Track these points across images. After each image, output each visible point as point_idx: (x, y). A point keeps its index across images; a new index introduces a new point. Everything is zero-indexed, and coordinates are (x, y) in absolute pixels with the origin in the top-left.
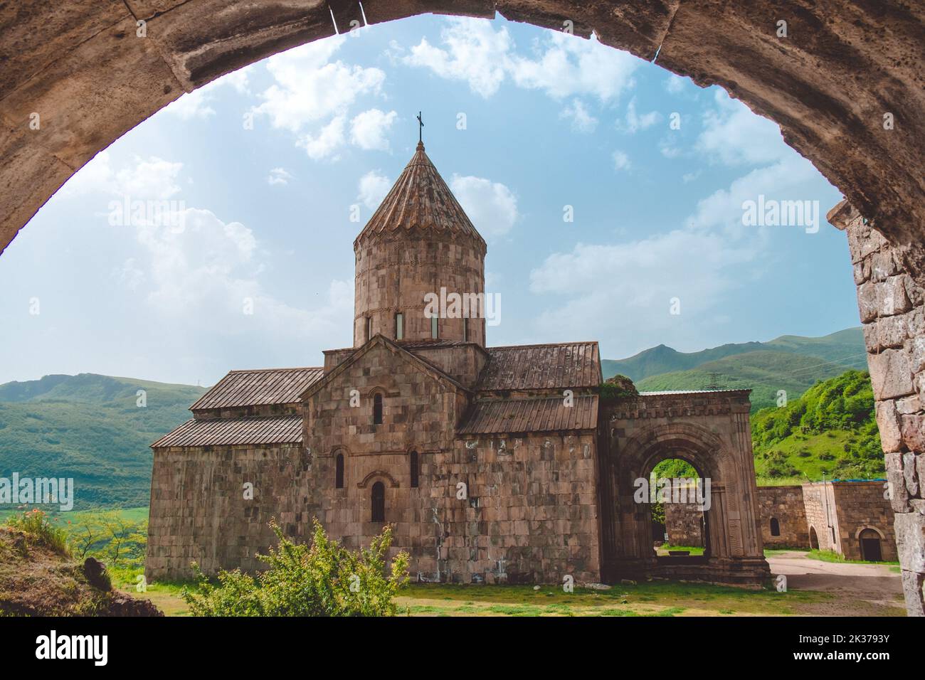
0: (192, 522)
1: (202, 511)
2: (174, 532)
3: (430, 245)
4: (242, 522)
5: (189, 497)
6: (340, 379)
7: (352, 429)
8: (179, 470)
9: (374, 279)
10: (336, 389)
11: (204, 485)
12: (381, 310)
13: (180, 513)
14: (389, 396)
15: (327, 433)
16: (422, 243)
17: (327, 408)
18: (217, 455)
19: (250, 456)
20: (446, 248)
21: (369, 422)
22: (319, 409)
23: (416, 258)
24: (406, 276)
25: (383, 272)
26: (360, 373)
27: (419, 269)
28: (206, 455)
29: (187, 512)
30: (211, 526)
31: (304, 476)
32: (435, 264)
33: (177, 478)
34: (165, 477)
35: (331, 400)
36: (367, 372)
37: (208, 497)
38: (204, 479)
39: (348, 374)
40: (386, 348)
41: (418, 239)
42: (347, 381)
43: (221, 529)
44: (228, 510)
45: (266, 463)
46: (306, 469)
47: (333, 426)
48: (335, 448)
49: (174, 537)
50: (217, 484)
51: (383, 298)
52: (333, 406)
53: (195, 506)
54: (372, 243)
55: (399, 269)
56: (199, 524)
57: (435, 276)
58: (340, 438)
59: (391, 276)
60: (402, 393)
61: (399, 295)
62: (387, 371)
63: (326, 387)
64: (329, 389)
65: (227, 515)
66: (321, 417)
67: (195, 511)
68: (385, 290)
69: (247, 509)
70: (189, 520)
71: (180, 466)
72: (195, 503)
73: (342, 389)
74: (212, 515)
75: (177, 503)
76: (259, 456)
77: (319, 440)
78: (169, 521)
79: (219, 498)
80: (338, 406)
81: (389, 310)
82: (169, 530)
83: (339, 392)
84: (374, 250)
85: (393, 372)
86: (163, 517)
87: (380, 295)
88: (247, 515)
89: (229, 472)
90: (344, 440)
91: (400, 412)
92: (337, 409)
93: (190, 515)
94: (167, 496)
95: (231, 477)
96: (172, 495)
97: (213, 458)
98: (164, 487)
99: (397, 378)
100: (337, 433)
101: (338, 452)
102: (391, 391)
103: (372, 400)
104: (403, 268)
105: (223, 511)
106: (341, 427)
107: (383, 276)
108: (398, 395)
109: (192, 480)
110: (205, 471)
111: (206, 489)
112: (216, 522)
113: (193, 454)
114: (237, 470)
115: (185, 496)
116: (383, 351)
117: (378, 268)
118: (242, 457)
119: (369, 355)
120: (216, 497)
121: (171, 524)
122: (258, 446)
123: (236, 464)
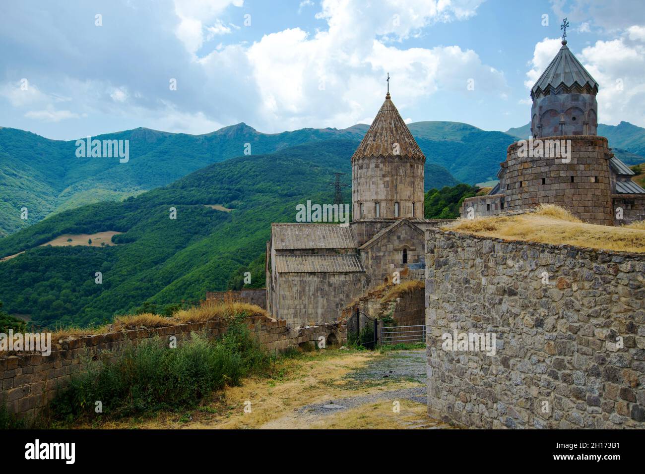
0: (305, 312)
1: (311, 306)
2: (295, 316)
3: (411, 166)
4: (334, 311)
5: (303, 298)
6: (385, 241)
7: (392, 266)
8: (295, 284)
9: (382, 182)
10: (383, 246)
11: (311, 293)
12: (386, 200)
13: (298, 307)
14: (411, 250)
15: (379, 267)
16: (408, 164)
17: (378, 254)
18: (318, 277)
19: (337, 277)
20: (418, 166)
21: (401, 263)
22: (374, 255)
23: (406, 172)
24: (401, 182)
25: (387, 179)
26: (395, 238)
27: (407, 179)
28: (311, 276)
29: (302, 306)
30: (317, 313)
31: (367, 288)
32: (413, 176)
33: (295, 289)
34: (287, 289)
35: (380, 251)
36: (399, 238)
37: (314, 298)
38: (311, 289)
39: (389, 238)
40: (409, 226)
41: (406, 162)
42: (389, 241)
43: (322, 314)
44: (326, 305)
45: (346, 281)
46: (368, 285)
47: (382, 263)
48: (383, 275)
49: (296, 319)
50: (319, 292)
51: (387, 194)
52: (382, 254)
53: (307, 303)
54: (379, 161)
55: (397, 179)
56: (310, 313)
57: (414, 183)
58: (386, 270)
59: (392, 182)
60: (417, 249)
61: (397, 193)
62: (409, 238)
63: (377, 244)
64: (379, 245)
65: (325, 308)
66: (375, 259)
67: (307, 306)
68: (389, 189)
69: (337, 305)
70: (304, 310)
71: (296, 283)
72: (306, 302)
73: (386, 245)
74: (317, 307)
75: (296, 302)
76: (342, 278)
77: (375, 271)
78: (292, 311)
79: (320, 300)
80: (384, 254)
81: (391, 200)
82: (292, 316)
83: (384, 247)
84: (381, 166)
85: (412, 238)
86: (288, 309)
87: (385, 192)
88: (337, 308)
89: (325, 286)
90: (388, 271)
91: (416, 258)
92: (384, 255)
93: (305, 308)
94: (289, 298)
95: (326, 288)
96: (293, 298)
97: (316, 279)
98: (287, 293)
99: (414, 241)
100: (384, 268)
101: (385, 277)
102: (411, 248)
103: (402, 252)
104: (399, 178)
105: (324, 306)
106: (386, 264)
107: (388, 181)
108: (414, 250)
109: (304, 291)
110: (311, 285)
111: (313, 295)
112: (320, 311)
113: (303, 276)
114: (330, 285)
115: (301, 298)
116: (407, 228)
117: (384, 176)
118: (332, 278)
119: (400, 229)
120: (319, 299)
121: (293, 312)
122: (341, 273)
123: (329, 282)
